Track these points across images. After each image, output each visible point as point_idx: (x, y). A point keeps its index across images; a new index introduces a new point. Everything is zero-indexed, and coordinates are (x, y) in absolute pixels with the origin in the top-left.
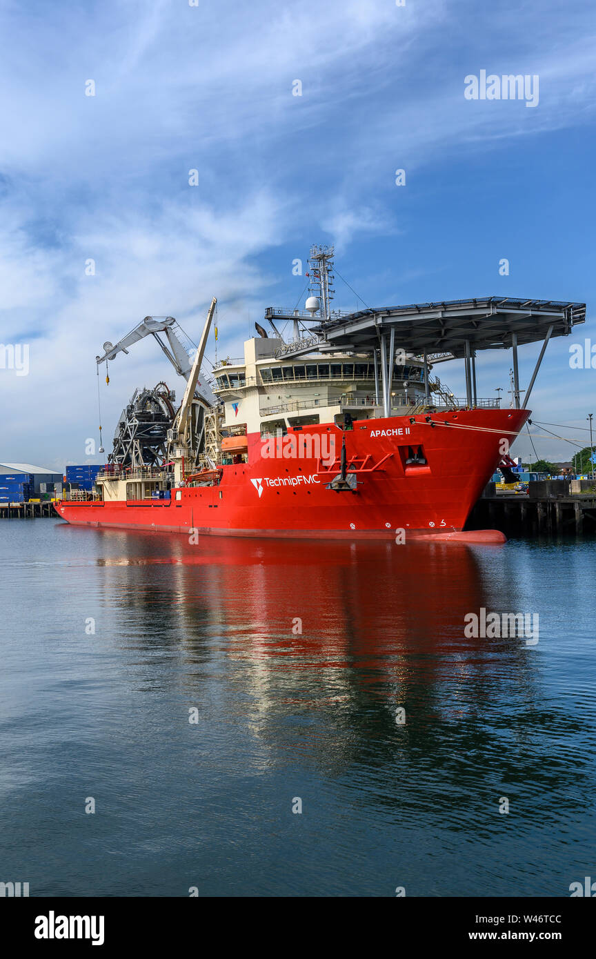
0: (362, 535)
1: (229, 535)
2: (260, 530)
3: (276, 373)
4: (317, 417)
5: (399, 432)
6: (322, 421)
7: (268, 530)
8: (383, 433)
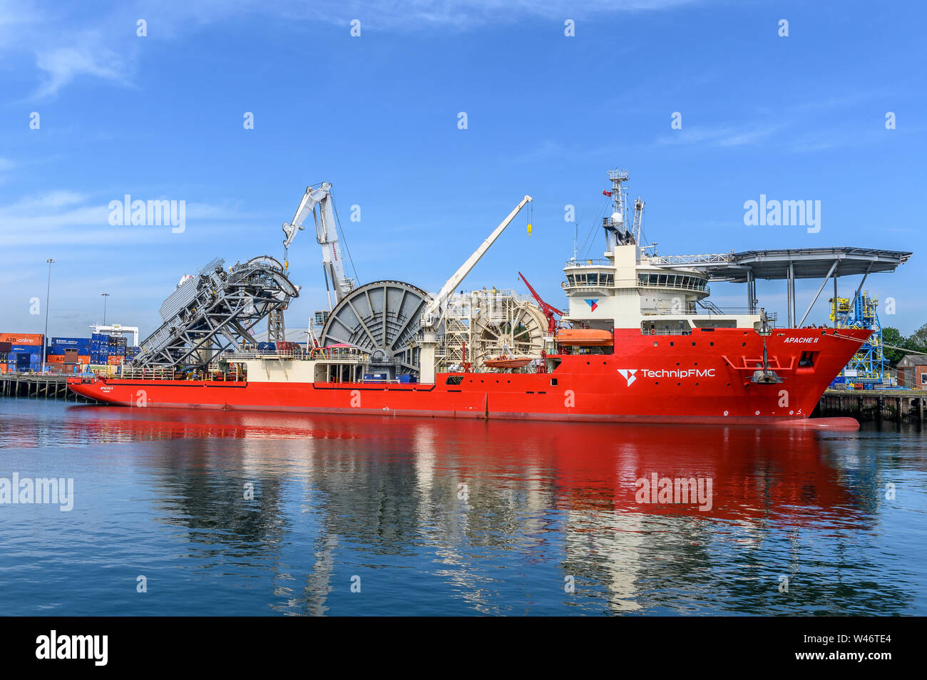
0: (733, 420)
1: (568, 420)
2: (617, 416)
3: (653, 279)
4: (734, 322)
5: (809, 340)
6: (739, 326)
7: (627, 416)
8: (796, 340)
